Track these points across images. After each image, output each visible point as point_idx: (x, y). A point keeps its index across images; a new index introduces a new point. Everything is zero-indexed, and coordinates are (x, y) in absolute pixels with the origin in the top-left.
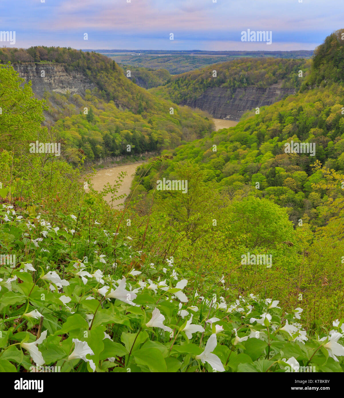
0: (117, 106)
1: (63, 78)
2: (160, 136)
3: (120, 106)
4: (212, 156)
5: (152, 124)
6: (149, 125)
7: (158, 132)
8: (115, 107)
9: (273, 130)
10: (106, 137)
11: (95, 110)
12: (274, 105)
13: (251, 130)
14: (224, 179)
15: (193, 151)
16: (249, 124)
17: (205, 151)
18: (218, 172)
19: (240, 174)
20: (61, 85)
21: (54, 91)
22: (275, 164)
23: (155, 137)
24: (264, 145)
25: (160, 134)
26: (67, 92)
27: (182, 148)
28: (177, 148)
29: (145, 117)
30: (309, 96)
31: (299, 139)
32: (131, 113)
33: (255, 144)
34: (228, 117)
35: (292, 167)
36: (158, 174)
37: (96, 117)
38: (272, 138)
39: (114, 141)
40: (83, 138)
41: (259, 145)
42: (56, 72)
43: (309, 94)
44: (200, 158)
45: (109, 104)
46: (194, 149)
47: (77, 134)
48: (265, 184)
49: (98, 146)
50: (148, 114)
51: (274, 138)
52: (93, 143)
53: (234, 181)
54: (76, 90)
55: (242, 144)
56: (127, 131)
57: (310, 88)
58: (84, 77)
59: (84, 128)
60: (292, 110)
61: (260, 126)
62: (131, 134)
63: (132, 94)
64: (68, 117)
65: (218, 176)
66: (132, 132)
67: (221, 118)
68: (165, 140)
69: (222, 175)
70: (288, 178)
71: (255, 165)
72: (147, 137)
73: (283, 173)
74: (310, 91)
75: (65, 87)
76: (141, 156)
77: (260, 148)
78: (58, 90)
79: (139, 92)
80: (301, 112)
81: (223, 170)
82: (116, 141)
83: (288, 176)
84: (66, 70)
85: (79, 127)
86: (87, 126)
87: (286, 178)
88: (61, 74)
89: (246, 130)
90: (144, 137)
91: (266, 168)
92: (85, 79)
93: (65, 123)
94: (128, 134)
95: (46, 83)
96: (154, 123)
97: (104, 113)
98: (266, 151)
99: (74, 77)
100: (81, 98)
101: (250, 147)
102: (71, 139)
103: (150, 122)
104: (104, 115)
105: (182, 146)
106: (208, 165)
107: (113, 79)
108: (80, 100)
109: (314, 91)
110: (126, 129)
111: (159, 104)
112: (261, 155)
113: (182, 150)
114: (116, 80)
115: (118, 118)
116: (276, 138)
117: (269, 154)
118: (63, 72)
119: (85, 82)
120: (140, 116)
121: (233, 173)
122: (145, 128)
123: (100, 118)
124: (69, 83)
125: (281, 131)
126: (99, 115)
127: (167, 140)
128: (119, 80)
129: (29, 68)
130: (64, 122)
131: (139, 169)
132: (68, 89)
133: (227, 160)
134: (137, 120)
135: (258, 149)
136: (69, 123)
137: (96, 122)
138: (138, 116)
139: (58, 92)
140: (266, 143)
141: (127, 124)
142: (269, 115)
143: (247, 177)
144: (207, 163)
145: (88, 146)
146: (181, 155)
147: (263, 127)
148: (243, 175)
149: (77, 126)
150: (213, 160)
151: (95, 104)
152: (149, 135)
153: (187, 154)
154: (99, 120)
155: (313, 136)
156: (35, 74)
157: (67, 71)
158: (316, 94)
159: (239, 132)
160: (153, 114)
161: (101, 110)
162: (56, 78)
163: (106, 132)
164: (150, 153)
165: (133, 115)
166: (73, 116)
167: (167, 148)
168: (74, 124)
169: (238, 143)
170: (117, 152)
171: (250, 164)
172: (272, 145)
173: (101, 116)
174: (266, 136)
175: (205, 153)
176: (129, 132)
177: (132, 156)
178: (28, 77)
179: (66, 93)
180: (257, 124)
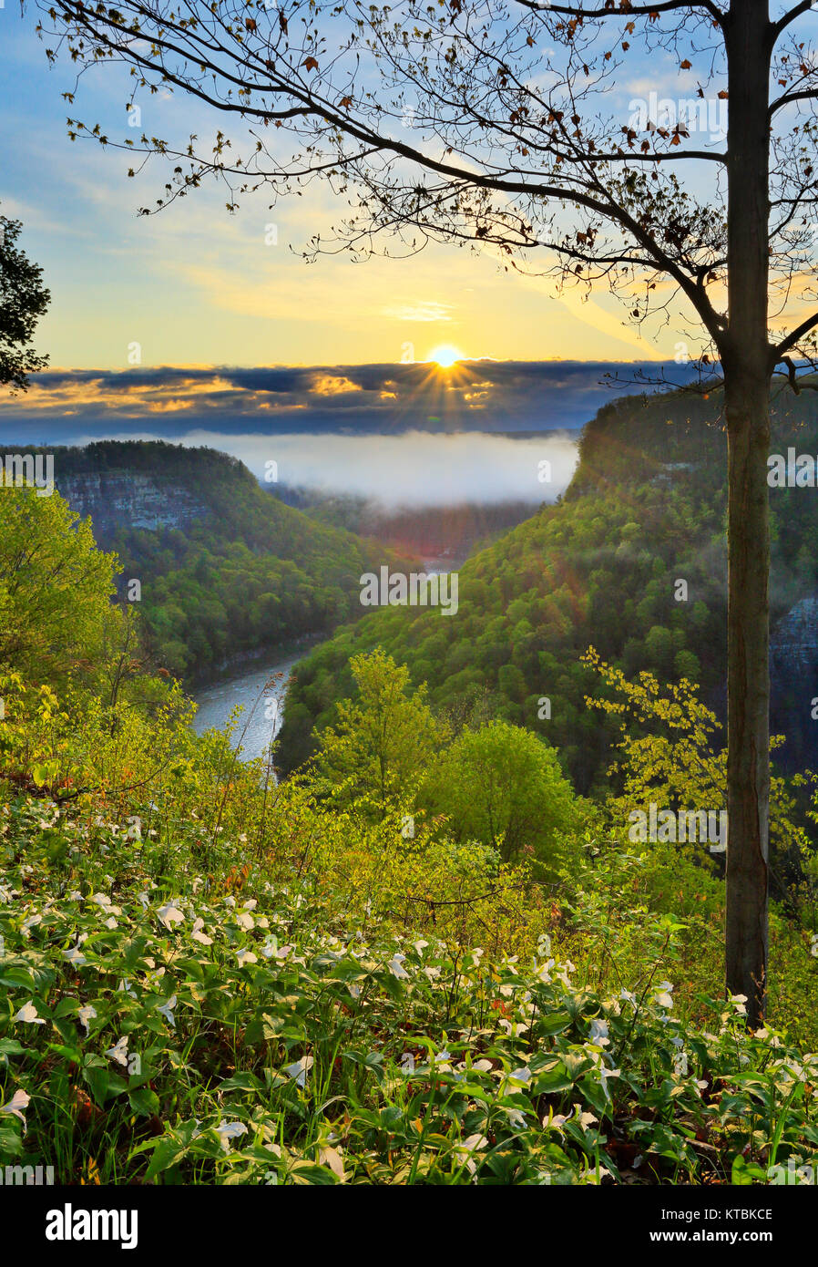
0: (250, 546)
1: (149, 499)
2: (331, 599)
3: (255, 545)
4: (425, 631)
5: (313, 577)
6: (309, 578)
7: (326, 590)
8: (246, 550)
9: (525, 573)
10: (231, 612)
11: (211, 558)
12: (523, 525)
13: (487, 576)
14: (450, 678)
15: (390, 623)
16: (485, 564)
17: (412, 622)
18: (439, 663)
19: (477, 667)
20: (146, 512)
21: (134, 525)
22: (537, 645)
23: (321, 599)
24: (513, 605)
25: (330, 596)
26: (158, 528)
27: (369, 620)
28: (361, 621)
29: (300, 564)
30: (582, 508)
31: (574, 593)
32: (274, 557)
33: (499, 603)
34: (446, 552)
35: (568, 651)
36: (331, 677)
37: (213, 572)
38: (527, 591)
39: (247, 618)
40: (189, 619)
41: (506, 604)
42: (137, 488)
43: (580, 503)
44: (404, 636)
45: (235, 544)
46: (393, 620)
47: (179, 611)
48: (523, 687)
49: (219, 632)
50: (306, 557)
51: (530, 590)
52: (209, 627)
53: (466, 682)
54: (174, 521)
55: (476, 605)
56: (268, 595)
57: (581, 492)
58: (188, 495)
59: (192, 598)
60: (555, 533)
61: (504, 565)
62: (277, 599)
63: (275, 520)
64: (162, 578)
65: (438, 671)
66: (279, 596)
67: (434, 555)
68: (338, 605)
69: (445, 671)
70: (563, 677)
71: (501, 645)
72: (306, 603)
73: (553, 665)
74: (582, 497)
75: (154, 517)
76: (298, 642)
77: (507, 612)
78: (141, 524)
79: (288, 516)
80: (571, 538)
81: (448, 660)
82: (252, 618)
83: (562, 672)
84: (156, 483)
85: (182, 597)
86: (198, 592)
87: (559, 677)
88: (146, 491)
89: (479, 576)
90: (301, 603)
91: (522, 653)
92: (192, 498)
93: (157, 590)
94: (272, 599)
95: (119, 511)
96: (317, 573)
97: (229, 561)
98: (519, 618)
99: (170, 496)
100: (183, 535)
101: (490, 610)
102: (169, 622)
103: (308, 574)
104: (228, 567)
105: (370, 615)
106: (421, 650)
107: (240, 493)
108: (184, 540)
109: (589, 499)
110: (267, 592)
111: (324, 535)
112: (510, 627)
113: (371, 623)
114: (246, 497)
115: (252, 570)
116: (533, 591)
117: (524, 623)
118: (149, 486)
119: (189, 505)
120: (292, 562)
121: (465, 664)
122: (302, 585)
123: (221, 573)
124: (161, 509)
125: (540, 576)
126: (217, 568)
127: (343, 605)
128: (252, 495)
129: (88, 484)
130: (153, 588)
131: (295, 673)
132: (160, 519)
133: (453, 637)
134: (285, 571)
135: (504, 614)
136: (163, 588)
137: (213, 580)
138: (289, 563)
139: (141, 528)
140: (516, 601)
141: (269, 579)
142: (517, 544)
143: (491, 671)
144: (416, 646)
145: (200, 632)
146: (370, 634)
147: (508, 568)
148: (482, 668)
149: (178, 594)
150: (427, 640)
151: (209, 546)
152: (311, 598)
153: (381, 631)
154: (217, 576)
155: (597, 586)
156: (100, 495)
157: (157, 487)
158: (593, 503)
159: (469, 580)
160: (315, 556)
161: (223, 558)
162: (138, 499)
163: (232, 601)
164: (314, 635)
165: (279, 561)
166: (172, 575)
167: (344, 622)
168: (172, 589)
169: (468, 602)
170: (255, 639)
171: (493, 644)
172: (528, 605)
173: (222, 570)
174: (516, 587)
175: (413, 625)
176: (274, 595)
177: (281, 645)
178: (86, 500)
179: (156, 529)
180: (499, 564)
